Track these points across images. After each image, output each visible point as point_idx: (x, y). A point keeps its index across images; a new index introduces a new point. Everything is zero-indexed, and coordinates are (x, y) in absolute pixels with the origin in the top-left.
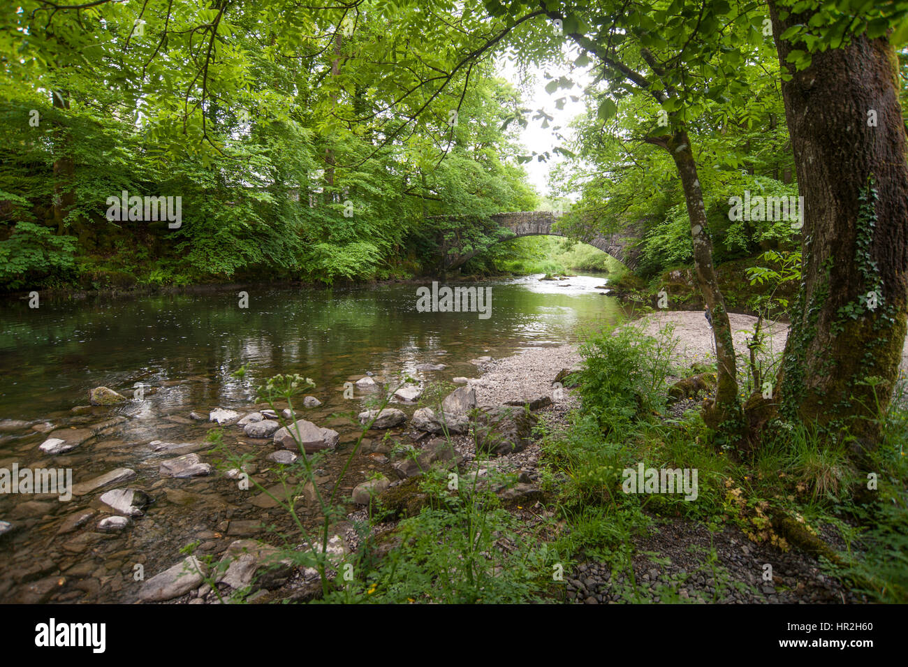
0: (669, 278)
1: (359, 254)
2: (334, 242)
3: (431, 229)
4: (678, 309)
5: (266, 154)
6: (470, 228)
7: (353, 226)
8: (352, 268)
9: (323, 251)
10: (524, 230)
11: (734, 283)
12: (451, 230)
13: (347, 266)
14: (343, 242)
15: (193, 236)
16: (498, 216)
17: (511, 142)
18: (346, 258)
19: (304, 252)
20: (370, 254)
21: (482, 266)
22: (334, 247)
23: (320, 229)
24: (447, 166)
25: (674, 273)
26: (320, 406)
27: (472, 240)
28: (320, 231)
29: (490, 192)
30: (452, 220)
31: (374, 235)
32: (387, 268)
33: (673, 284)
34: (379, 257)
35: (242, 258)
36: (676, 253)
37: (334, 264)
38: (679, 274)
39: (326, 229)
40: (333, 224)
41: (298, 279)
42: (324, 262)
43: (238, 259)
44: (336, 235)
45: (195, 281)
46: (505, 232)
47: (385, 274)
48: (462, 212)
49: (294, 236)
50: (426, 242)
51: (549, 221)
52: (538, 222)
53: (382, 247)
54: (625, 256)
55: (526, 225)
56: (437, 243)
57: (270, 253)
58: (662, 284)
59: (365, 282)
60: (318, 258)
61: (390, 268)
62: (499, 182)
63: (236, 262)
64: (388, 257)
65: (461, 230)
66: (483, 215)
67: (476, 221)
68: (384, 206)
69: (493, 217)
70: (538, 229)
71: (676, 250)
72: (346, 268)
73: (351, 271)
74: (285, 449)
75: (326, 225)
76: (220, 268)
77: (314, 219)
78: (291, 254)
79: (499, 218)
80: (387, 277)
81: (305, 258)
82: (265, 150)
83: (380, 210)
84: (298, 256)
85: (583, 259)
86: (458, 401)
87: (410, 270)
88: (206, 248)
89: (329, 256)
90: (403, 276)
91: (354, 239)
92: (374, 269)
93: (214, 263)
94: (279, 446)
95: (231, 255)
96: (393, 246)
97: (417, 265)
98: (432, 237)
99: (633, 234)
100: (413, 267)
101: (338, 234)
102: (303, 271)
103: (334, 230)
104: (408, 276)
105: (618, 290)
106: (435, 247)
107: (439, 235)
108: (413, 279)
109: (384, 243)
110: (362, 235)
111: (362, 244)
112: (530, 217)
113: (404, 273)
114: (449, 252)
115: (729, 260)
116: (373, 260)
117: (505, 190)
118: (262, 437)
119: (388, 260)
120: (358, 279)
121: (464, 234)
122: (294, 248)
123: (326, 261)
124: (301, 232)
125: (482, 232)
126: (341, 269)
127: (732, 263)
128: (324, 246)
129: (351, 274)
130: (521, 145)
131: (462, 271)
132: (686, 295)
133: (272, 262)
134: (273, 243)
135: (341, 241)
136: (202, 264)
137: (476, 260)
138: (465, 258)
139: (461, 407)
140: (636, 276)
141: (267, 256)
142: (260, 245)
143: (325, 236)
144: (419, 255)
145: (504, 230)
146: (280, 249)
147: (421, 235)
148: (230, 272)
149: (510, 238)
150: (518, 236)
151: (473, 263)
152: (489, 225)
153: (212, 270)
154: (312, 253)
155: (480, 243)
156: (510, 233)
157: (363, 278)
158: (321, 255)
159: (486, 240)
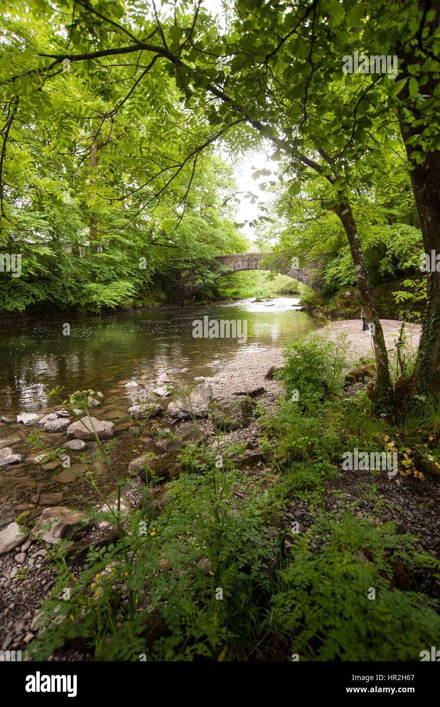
0: (343, 297)
1: (119, 290)
2: (100, 282)
3: (172, 269)
4: (350, 319)
5: (45, 219)
6: (200, 267)
7: (114, 270)
8: (115, 301)
9: (92, 289)
10: (239, 266)
11: (387, 299)
12: (186, 269)
13: (110, 299)
14: (107, 282)
16: (220, 257)
18: (109, 293)
19: (77, 291)
20: (128, 290)
21: (210, 294)
22: (101, 286)
23: (89, 272)
25: (346, 293)
26: (99, 405)
27: (202, 276)
28: (89, 274)
29: (214, 241)
30: (187, 261)
31: (130, 275)
32: (140, 299)
33: (345, 301)
34: (134, 292)
35: (31, 298)
36: (347, 280)
37: (101, 299)
38: (349, 294)
39: (94, 272)
40: (98, 268)
41: (75, 311)
42: (93, 297)
43: (28, 298)
44: (101, 276)
46: (225, 269)
48: (193, 255)
49: (70, 279)
50: (168, 278)
51: (256, 260)
52: (249, 260)
53: (136, 284)
54: (311, 282)
55: (240, 263)
56: (177, 279)
57: (52, 292)
58: (338, 301)
59: (125, 310)
60: (89, 295)
61: (143, 299)
62: (220, 233)
63: (26, 300)
64: (141, 291)
65: (193, 269)
66: (209, 257)
67: (204, 261)
68: (136, 253)
69: (216, 258)
70: (249, 266)
71: (346, 277)
72: (110, 301)
73: (114, 303)
74: (76, 438)
75: (93, 270)
76: (14, 306)
77: (84, 266)
78: (68, 293)
79: (221, 259)
80: (141, 305)
81: (79, 294)
83: (133, 257)
84: (73, 293)
85: (283, 286)
86: (199, 395)
87: (158, 299)
88: (2, 292)
89: (97, 293)
90: (153, 305)
91: (115, 279)
92: (131, 300)
93: (9, 302)
94: (72, 437)
95: (22, 295)
96: (144, 283)
97: (163, 296)
98: (172, 275)
99: (316, 267)
100: (160, 297)
101: (103, 276)
102: (78, 304)
103: (100, 273)
104: (157, 304)
105: (308, 308)
106: (175, 282)
107: (177, 273)
108: (161, 306)
109: (137, 280)
110: (121, 276)
111: (122, 282)
112: (243, 257)
113: (154, 302)
114: (186, 285)
115: (382, 282)
116: (130, 294)
117: (224, 238)
118: (58, 431)
119: (142, 292)
120: (120, 309)
121: (196, 271)
122: (70, 288)
123: (95, 297)
124: (75, 276)
125: (209, 269)
126: (107, 302)
127: (385, 285)
128: (92, 285)
129: (114, 305)
131: (196, 298)
132: (355, 308)
133: (54, 299)
134: (54, 285)
135: (105, 281)
137: (206, 290)
138: (197, 289)
139: (201, 399)
140: (320, 296)
141: (50, 295)
142: (44, 286)
143: (93, 278)
144: (164, 288)
145: (225, 267)
146: (59, 289)
147: (164, 274)
148: (22, 308)
149: (230, 272)
150: (235, 271)
151: (203, 292)
152: (214, 264)
153: (8, 307)
154: (84, 291)
155: (208, 278)
156: (229, 269)
157: (123, 308)
158: (91, 292)
159: (212, 275)
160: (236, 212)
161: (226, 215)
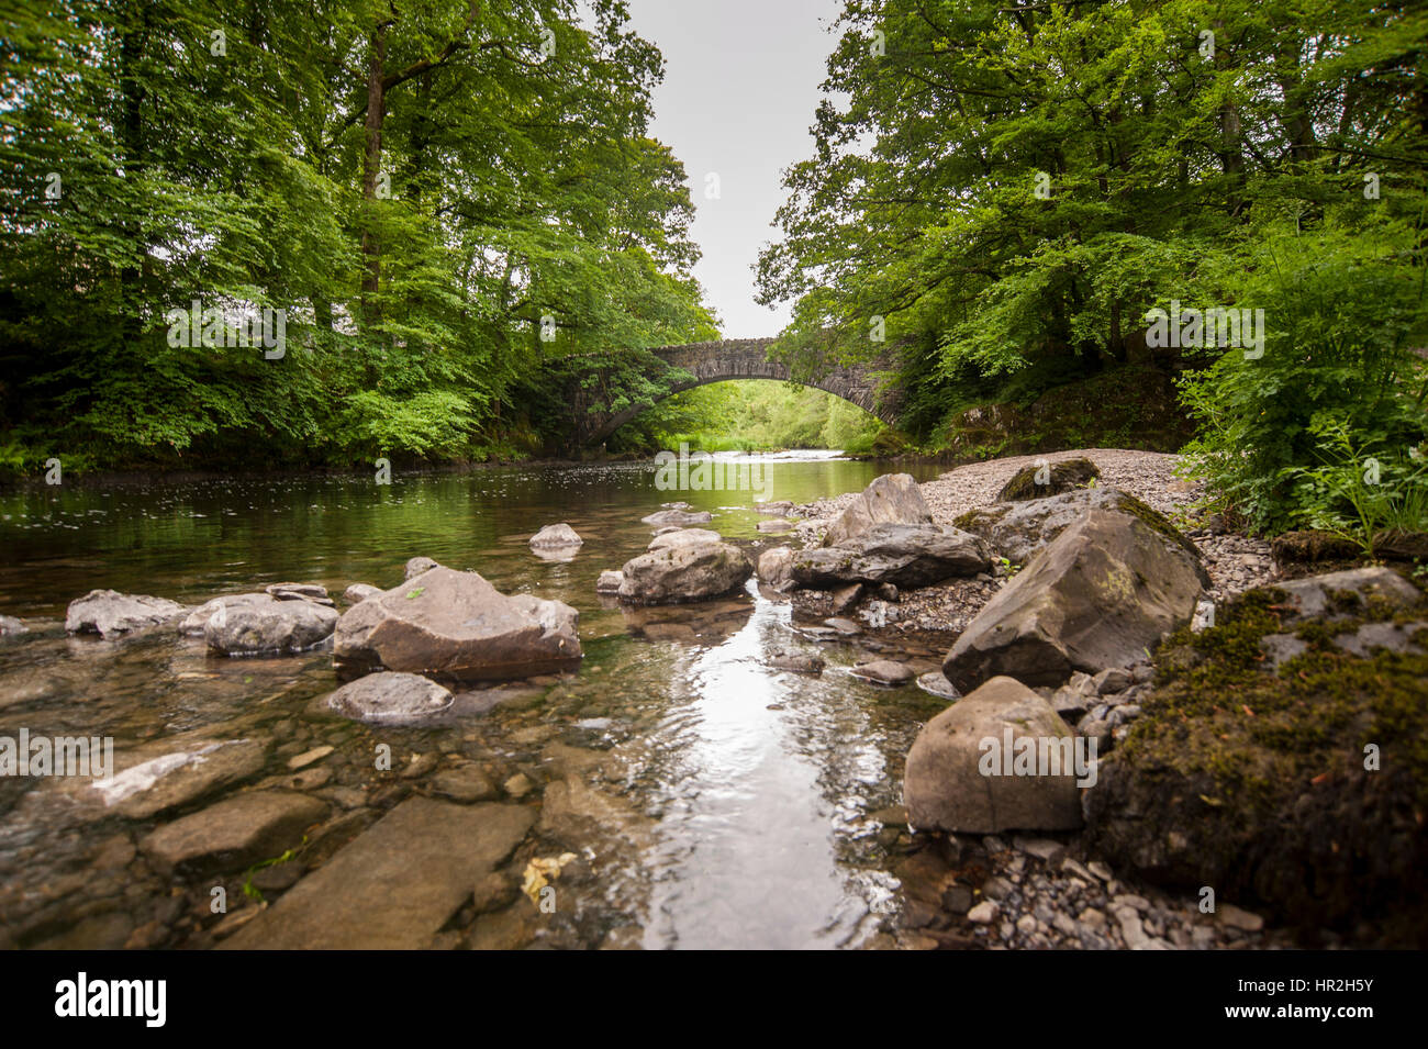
0: (963, 422)
1: (435, 412)
2: (386, 392)
3: (553, 379)
6: (623, 369)
7: (422, 364)
8: (425, 436)
9: (368, 407)
10: (710, 371)
12: (592, 371)
13: (413, 432)
14: (404, 393)
15: (97, 378)
16: (665, 351)
17: (671, 240)
18: (410, 419)
19: (332, 409)
21: (639, 438)
22: (387, 403)
23: (359, 368)
24: (582, 260)
25: (971, 413)
27: (628, 388)
28: (359, 373)
29: (648, 309)
31: (461, 380)
32: (483, 443)
33: (971, 430)
34: (469, 418)
35: (207, 419)
36: (997, 364)
37: (391, 429)
38: (979, 415)
39: (371, 369)
40: (383, 359)
41: (322, 462)
42: (371, 426)
43: (199, 418)
44: (391, 379)
45: (102, 464)
46: (680, 374)
47: (480, 453)
50: (546, 400)
51: (749, 354)
52: (732, 357)
53: (474, 403)
54: (876, 403)
55: (712, 363)
56: (566, 401)
57: (264, 411)
58: (955, 432)
59: (449, 462)
60: (359, 420)
61: (487, 443)
63: (194, 424)
64: (485, 421)
65: (607, 372)
66: (641, 349)
67: (635, 360)
68: (475, 330)
69: (656, 352)
70: (733, 368)
71: (996, 358)
72: (413, 436)
73: (419, 439)
75: (371, 362)
76: (160, 434)
78: (307, 414)
79: (669, 354)
80: (484, 457)
81: (335, 420)
82: (246, 205)
83: (468, 338)
84: (322, 418)
87: (523, 446)
88: (125, 399)
89: (379, 416)
90: (512, 456)
91: (423, 386)
92: (463, 439)
93: (145, 427)
95: (184, 412)
96: (492, 401)
97: (533, 438)
98: (555, 392)
100: (527, 441)
101: (395, 377)
102: (331, 446)
103: (387, 370)
104: (521, 456)
106: (562, 408)
107: (568, 387)
108: (530, 460)
109: (477, 395)
110: (440, 382)
111: (440, 394)
112: (718, 349)
113: (513, 452)
114: (590, 410)
116: (460, 423)
119: (489, 425)
120: (436, 457)
121: (613, 378)
122: (311, 403)
123: (374, 424)
125: (643, 374)
126: (405, 438)
128: (367, 398)
129: (421, 446)
130: (689, 245)
131: (608, 448)
132: (997, 445)
133: (269, 427)
134: (269, 394)
135: (400, 390)
136: (118, 430)
137: (628, 430)
138: (612, 425)
140: (900, 430)
141: (256, 416)
142: (243, 396)
143: (370, 380)
144: (535, 423)
145: (678, 371)
146: (286, 403)
147: (537, 388)
148: (181, 441)
149: (690, 384)
150: (699, 383)
151: (623, 436)
152: (652, 366)
153: (142, 438)
154: (346, 412)
155: (640, 394)
156: (687, 376)
157: (444, 455)
158: (362, 415)
159: (649, 387)
160: (694, 260)
161: (671, 269)
